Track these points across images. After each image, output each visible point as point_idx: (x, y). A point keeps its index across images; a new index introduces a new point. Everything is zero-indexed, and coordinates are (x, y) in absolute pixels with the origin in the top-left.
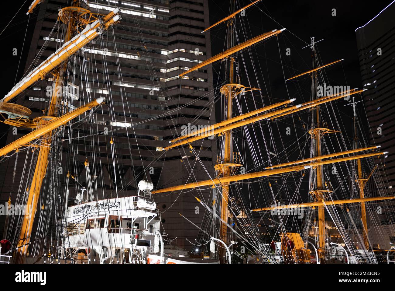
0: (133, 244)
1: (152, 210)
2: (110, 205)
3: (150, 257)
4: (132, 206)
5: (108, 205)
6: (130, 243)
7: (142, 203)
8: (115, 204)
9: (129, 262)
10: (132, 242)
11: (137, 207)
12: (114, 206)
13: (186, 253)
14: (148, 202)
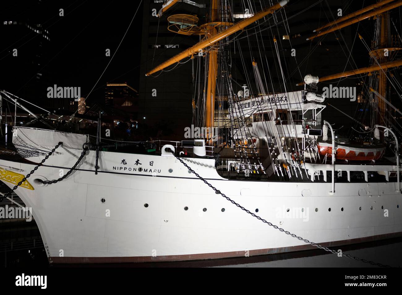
0: (306, 134)
1: (321, 102)
2: (277, 100)
3: (321, 144)
4: (301, 100)
5: (274, 100)
6: (302, 133)
7: (311, 97)
8: (281, 99)
9: (303, 149)
10: (305, 132)
11: (307, 100)
12: (281, 101)
13: (347, 140)
14: (317, 95)
